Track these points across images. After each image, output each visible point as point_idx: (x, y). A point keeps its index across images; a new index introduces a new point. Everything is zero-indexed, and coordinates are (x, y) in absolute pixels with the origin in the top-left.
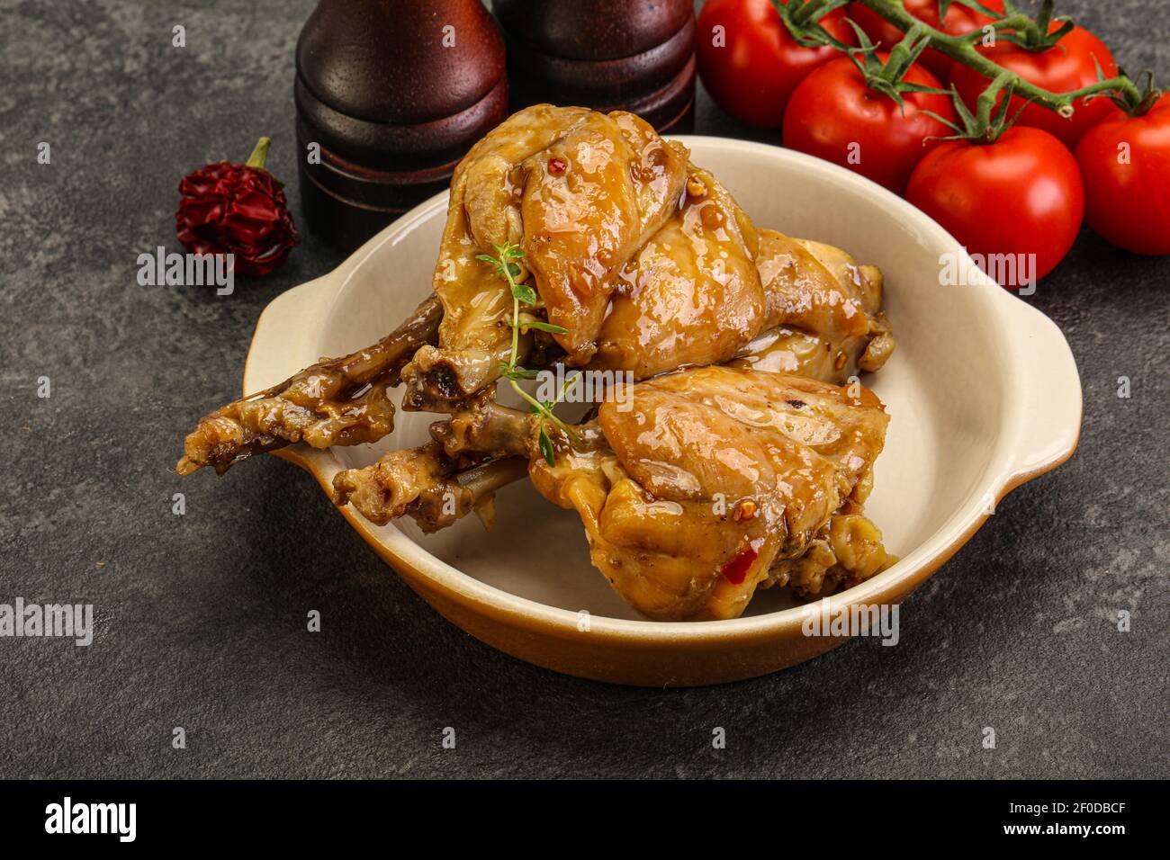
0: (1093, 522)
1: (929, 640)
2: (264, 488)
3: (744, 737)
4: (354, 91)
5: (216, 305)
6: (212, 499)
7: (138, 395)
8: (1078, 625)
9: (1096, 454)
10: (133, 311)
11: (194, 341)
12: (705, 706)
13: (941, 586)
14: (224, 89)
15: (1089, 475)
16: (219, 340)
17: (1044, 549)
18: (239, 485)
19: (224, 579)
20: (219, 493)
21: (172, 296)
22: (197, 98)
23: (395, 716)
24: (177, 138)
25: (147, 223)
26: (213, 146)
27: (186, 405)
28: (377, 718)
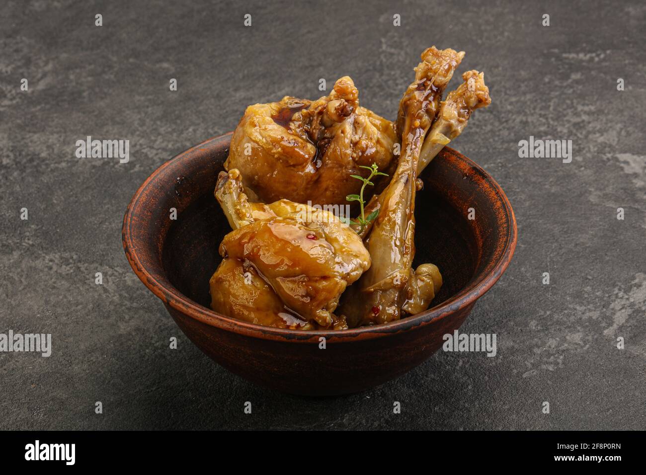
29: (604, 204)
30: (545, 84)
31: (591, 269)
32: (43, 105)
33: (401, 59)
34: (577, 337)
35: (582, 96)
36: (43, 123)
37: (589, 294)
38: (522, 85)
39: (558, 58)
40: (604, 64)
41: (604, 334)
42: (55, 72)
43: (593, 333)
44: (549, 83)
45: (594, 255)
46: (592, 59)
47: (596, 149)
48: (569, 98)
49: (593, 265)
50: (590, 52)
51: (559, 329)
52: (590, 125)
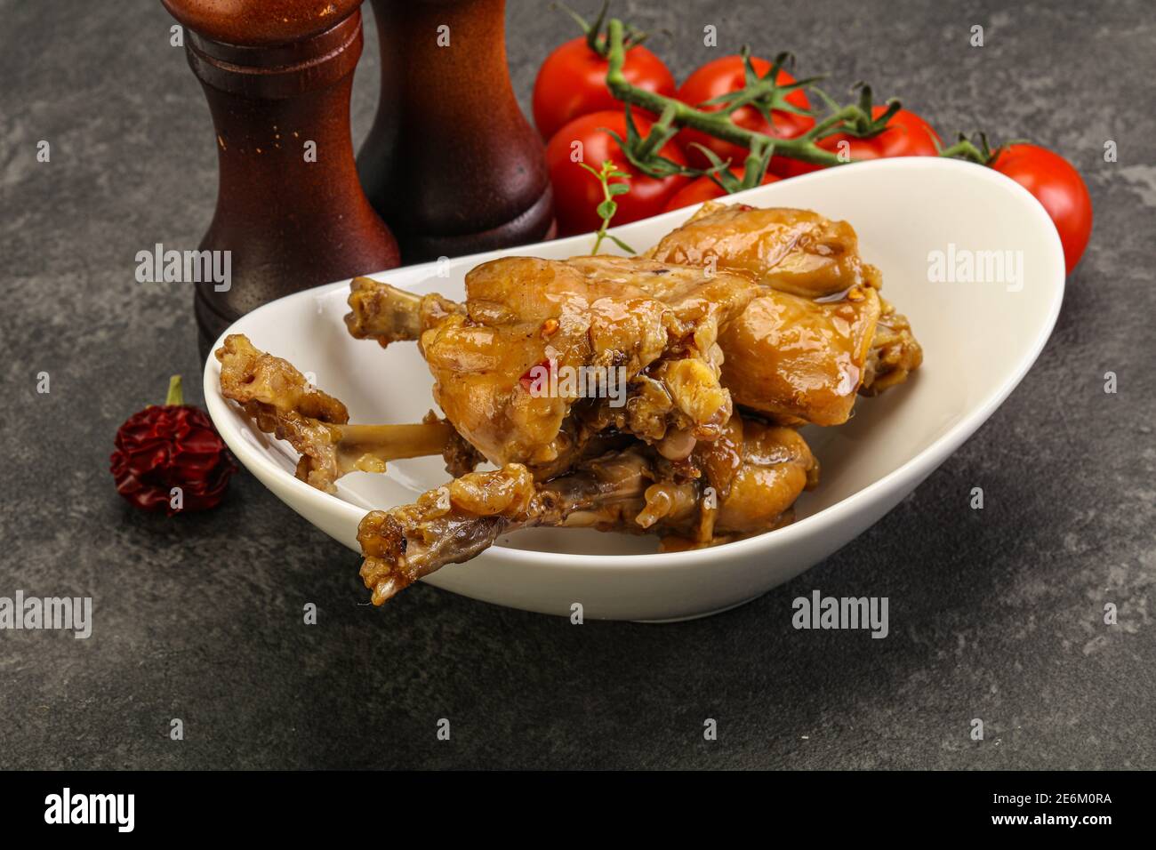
0: (1074, 549)
1: (978, 689)
2: (300, 705)
5: (175, 547)
6: (254, 728)
7: (138, 648)
8: (1103, 643)
9: (1050, 487)
10: (97, 572)
11: (169, 586)
13: (966, 638)
14: (91, 344)
16: (194, 578)
17: (1043, 583)
18: (273, 709)
20: (259, 720)
21: (128, 548)
22: (68, 359)
25: (72, 486)
26: (104, 399)
27: (188, 647)
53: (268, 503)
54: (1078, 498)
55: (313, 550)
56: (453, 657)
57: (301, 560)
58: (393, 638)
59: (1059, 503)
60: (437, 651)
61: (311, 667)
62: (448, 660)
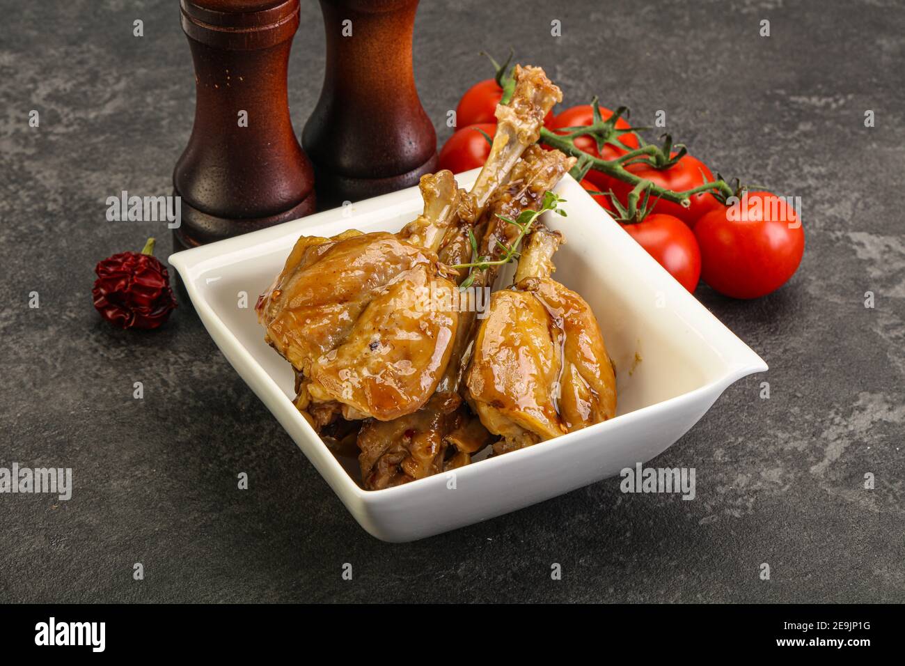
0: (720, 459)
1: (618, 533)
2: (165, 457)
3: (499, 594)
4: (215, 198)
5: (122, 348)
6: (128, 465)
7: (73, 404)
8: (715, 520)
9: (719, 419)
10: (65, 354)
11: (109, 371)
12: (473, 577)
13: (623, 500)
15: (715, 431)
18: (146, 456)
19: (141, 512)
21: (92, 344)
22: (99, 225)
23: (264, 590)
24: (87, 249)
25: (71, 301)
27: (106, 409)
28: (252, 592)
29: (826, 298)
30: (763, 135)
31: (801, 384)
32: (108, 135)
33: (580, 94)
34: (775, 474)
35: (810, 154)
36: (105, 159)
37: (795, 418)
38: (734, 135)
39: (784, 102)
40: (844, 112)
41: (811, 472)
42: (128, 92)
43: (796, 469)
44: (769, 134)
45: (808, 366)
46: (827, 106)
47: (822, 225)
48: (793, 156)
49: (805, 379)
50: (827, 95)
51: (752, 462)
52: (818, 193)
53: (194, 334)
54: (736, 429)
55: (211, 367)
56: (277, 447)
57: (202, 371)
58: (242, 429)
59: (721, 429)
60: (267, 441)
61: (181, 435)
62: (273, 448)
